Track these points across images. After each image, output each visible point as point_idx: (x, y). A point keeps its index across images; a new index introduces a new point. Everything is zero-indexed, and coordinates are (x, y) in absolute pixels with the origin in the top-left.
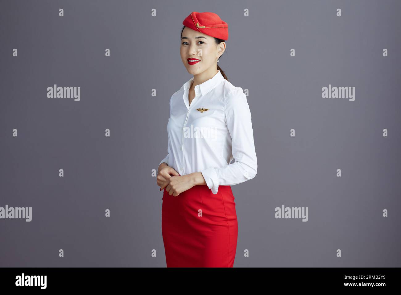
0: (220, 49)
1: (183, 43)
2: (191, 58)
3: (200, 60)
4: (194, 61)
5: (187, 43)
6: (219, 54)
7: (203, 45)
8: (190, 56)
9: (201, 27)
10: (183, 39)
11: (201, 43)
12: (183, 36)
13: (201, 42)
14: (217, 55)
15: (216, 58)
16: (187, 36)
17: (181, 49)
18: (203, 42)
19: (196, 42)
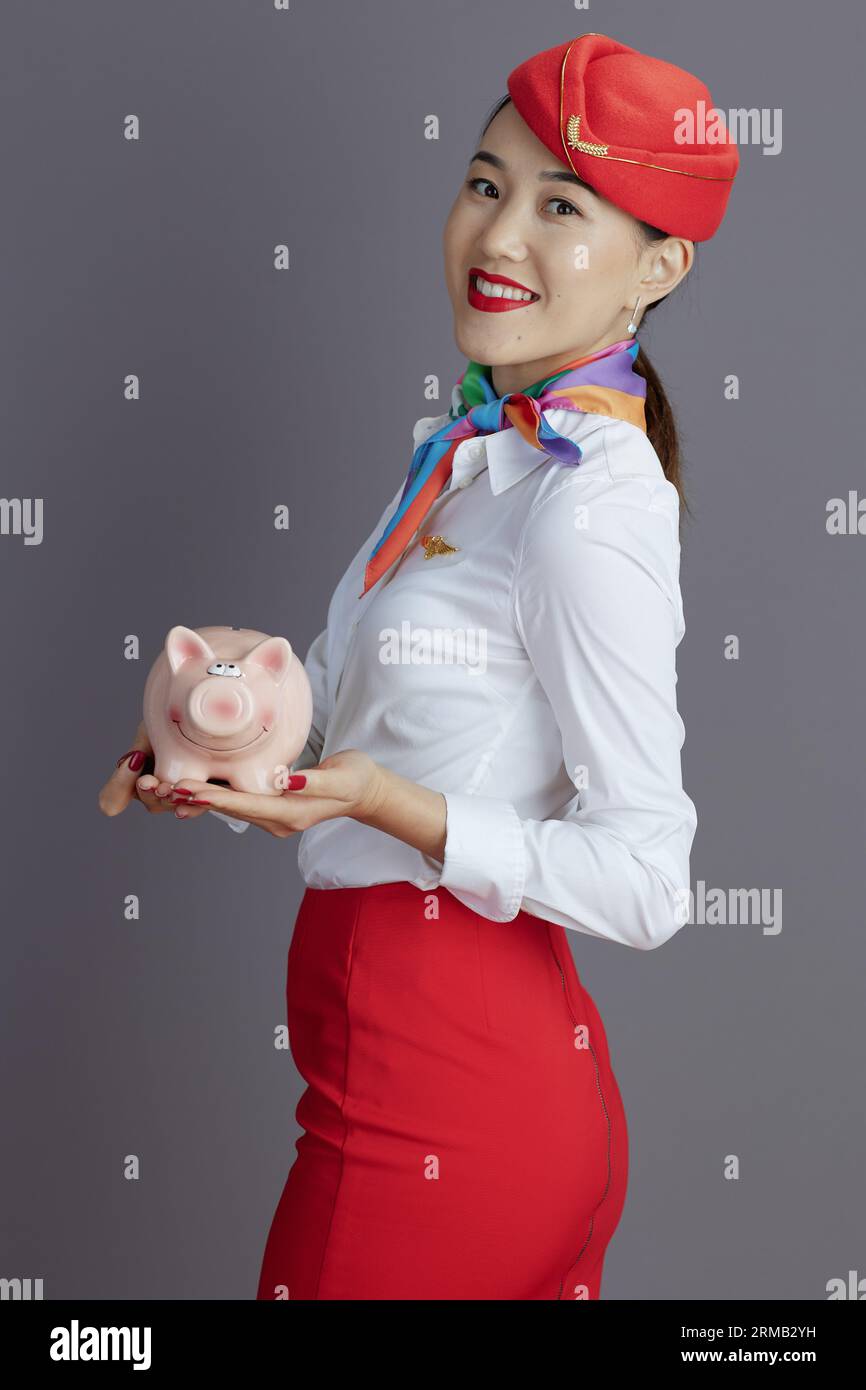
0: (659, 270)
1: (474, 183)
2: (489, 269)
3: (535, 297)
4: (498, 291)
5: (492, 191)
6: (649, 291)
7: (570, 220)
8: (486, 257)
9: (585, 147)
10: (478, 162)
11: (564, 213)
12: (487, 148)
13: (566, 207)
14: (636, 296)
15: (624, 309)
16: (500, 153)
17: (455, 209)
18: (572, 209)
19: (540, 195)
